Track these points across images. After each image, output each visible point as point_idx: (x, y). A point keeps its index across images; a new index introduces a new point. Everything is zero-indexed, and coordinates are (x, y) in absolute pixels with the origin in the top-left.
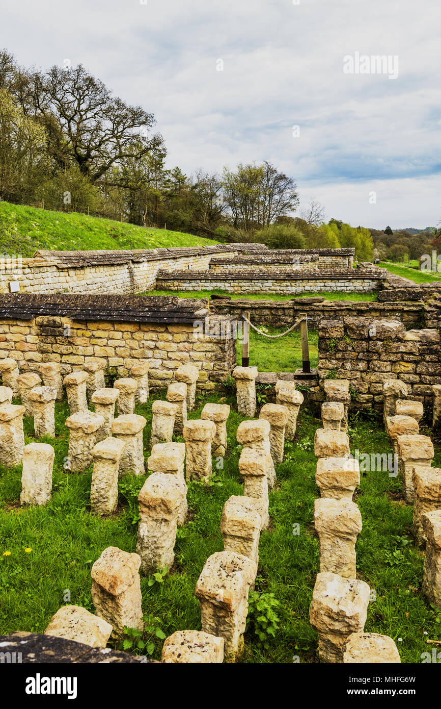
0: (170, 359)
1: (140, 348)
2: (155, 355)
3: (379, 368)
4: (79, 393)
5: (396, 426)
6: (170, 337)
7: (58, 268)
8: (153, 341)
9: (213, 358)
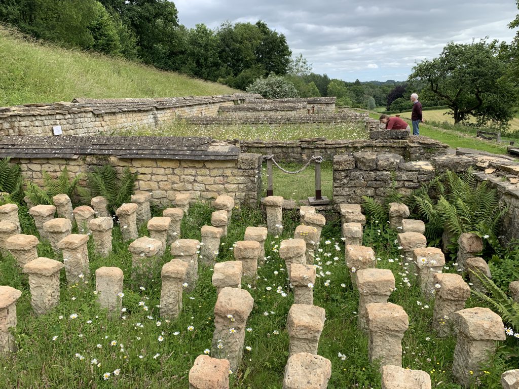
0: (208, 190)
1: (181, 182)
2: (194, 188)
3: (384, 193)
4: (130, 222)
5: (408, 241)
6: (207, 172)
7: (94, 114)
8: (193, 175)
9: (245, 189)
